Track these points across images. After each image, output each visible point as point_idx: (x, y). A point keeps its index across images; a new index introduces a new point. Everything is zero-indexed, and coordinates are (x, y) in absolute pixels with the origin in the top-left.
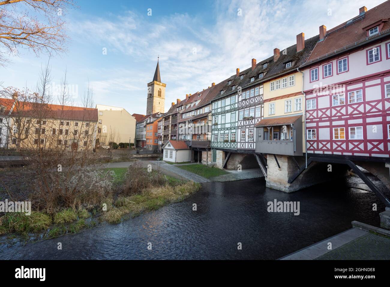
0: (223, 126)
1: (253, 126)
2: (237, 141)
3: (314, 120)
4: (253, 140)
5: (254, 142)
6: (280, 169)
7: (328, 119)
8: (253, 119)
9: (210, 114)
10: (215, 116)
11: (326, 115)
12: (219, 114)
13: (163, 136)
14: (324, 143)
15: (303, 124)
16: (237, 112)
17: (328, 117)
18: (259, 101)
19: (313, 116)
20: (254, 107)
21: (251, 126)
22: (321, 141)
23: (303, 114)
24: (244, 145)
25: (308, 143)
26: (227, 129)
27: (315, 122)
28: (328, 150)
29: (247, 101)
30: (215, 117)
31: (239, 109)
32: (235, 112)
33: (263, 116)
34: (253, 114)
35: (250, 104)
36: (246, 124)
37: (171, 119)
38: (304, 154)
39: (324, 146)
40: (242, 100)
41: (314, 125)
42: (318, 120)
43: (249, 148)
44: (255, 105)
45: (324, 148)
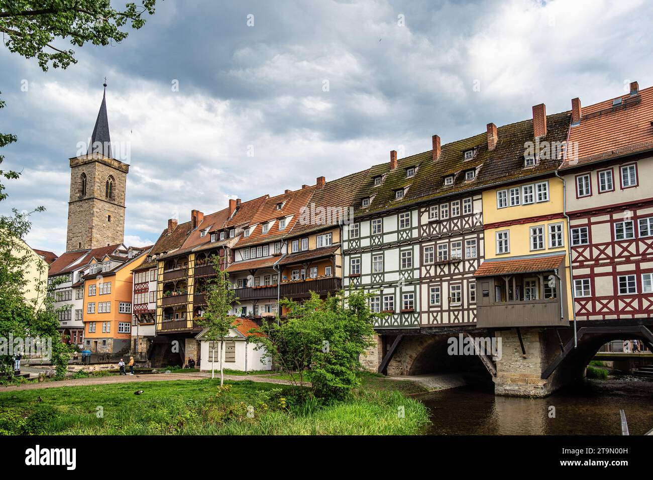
0: (378, 279)
1: (460, 276)
2: (418, 310)
3: (585, 263)
4: (462, 305)
5: (463, 310)
6: (525, 355)
7: (609, 261)
8: (459, 263)
9: (338, 252)
10: (352, 256)
11: (606, 254)
12: (364, 250)
13: (159, 311)
14: (605, 302)
15: (567, 270)
16: (417, 248)
17: (608, 257)
18: (474, 226)
19: (584, 256)
20: (461, 238)
21: (454, 277)
22: (599, 299)
23: (567, 253)
24: (439, 318)
25: (576, 302)
26: (390, 285)
27: (587, 266)
28: (611, 312)
29: (443, 225)
30: (350, 258)
31: (420, 241)
32: (411, 247)
33: (484, 257)
34: (460, 252)
35: (450, 230)
36: (442, 273)
37: (191, 265)
38: (572, 322)
39: (605, 306)
40: (431, 223)
41: (587, 271)
42: (593, 262)
43: (452, 322)
44: (462, 233)
45: (605, 310)
